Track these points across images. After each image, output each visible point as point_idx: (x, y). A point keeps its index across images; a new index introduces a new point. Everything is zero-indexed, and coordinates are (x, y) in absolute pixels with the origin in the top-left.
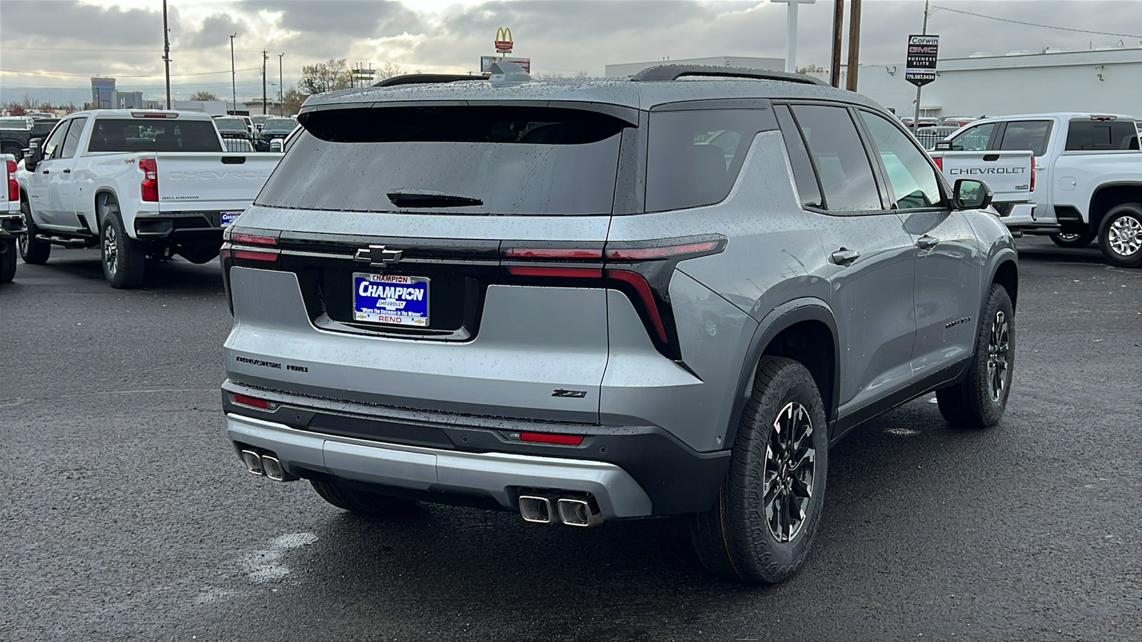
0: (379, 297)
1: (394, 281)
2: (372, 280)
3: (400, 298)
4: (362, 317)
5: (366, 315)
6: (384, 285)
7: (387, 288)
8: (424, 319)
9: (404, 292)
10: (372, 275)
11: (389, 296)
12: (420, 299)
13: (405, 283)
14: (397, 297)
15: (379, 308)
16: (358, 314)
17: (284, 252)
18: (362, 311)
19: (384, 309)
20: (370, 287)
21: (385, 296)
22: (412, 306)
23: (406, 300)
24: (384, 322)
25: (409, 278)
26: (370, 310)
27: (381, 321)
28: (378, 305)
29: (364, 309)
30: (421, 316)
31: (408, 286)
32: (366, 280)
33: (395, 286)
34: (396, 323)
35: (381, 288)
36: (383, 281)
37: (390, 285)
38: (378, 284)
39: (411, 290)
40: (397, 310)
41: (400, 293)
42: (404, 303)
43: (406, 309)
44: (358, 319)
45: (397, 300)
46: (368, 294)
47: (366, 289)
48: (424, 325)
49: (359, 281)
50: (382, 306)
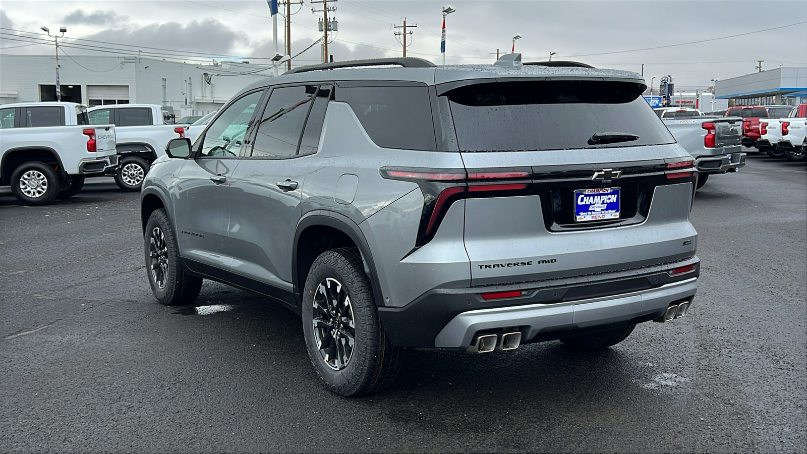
0: (591, 204)
1: (601, 192)
2: (587, 193)
3: (603, 203)
4: (581, 218)
5: (583, 217)
6: (594, 196)
7: (596, 197)
8: (618, 214)
9: (605, 198)
10: (587, 190)
11: (597, 202)
12: (615, 201)
13: (607, 192)
14: (601, 202)
15: (591, 211)
16: (578, 217)
17: (534, 181)
18: (580, 215)
19: (594, 211)
20: (585, 198)
21: (594, 203)
22: (610, 206)
23: (607, 203)
24: (595, 219)
25: (610, 189)
26: (585, 213)
27: (593, 219)
28: (590, 209)
29: (581, 213)
30: (616, 212)
31: (608, 194)
32: (582, 194)
33: (601, 195)
34: (602, 219)
35: (592, 198)
36: (594, 193)
37: (597, 195)
38: (589, 196)
39: (610, 196)
40: (602, 210)
41: (603, 200)
42: (606, 205)
43: (607, 209)
44: (578, 220)
45: (602, 204)
46: (583, 203)
47: (582, 200)
48: (618, 217)
49: (578, 195)
50: (593, 209)
